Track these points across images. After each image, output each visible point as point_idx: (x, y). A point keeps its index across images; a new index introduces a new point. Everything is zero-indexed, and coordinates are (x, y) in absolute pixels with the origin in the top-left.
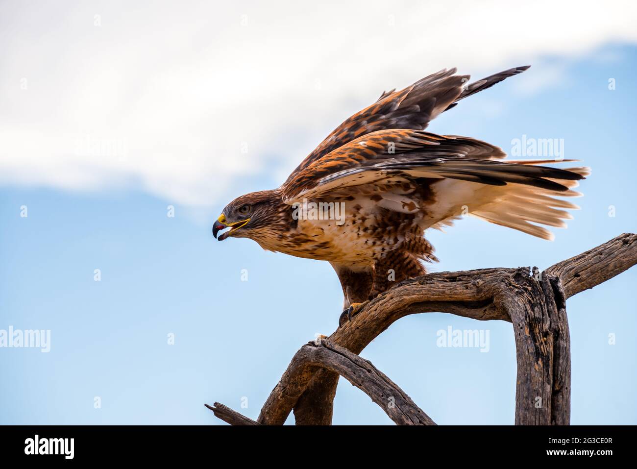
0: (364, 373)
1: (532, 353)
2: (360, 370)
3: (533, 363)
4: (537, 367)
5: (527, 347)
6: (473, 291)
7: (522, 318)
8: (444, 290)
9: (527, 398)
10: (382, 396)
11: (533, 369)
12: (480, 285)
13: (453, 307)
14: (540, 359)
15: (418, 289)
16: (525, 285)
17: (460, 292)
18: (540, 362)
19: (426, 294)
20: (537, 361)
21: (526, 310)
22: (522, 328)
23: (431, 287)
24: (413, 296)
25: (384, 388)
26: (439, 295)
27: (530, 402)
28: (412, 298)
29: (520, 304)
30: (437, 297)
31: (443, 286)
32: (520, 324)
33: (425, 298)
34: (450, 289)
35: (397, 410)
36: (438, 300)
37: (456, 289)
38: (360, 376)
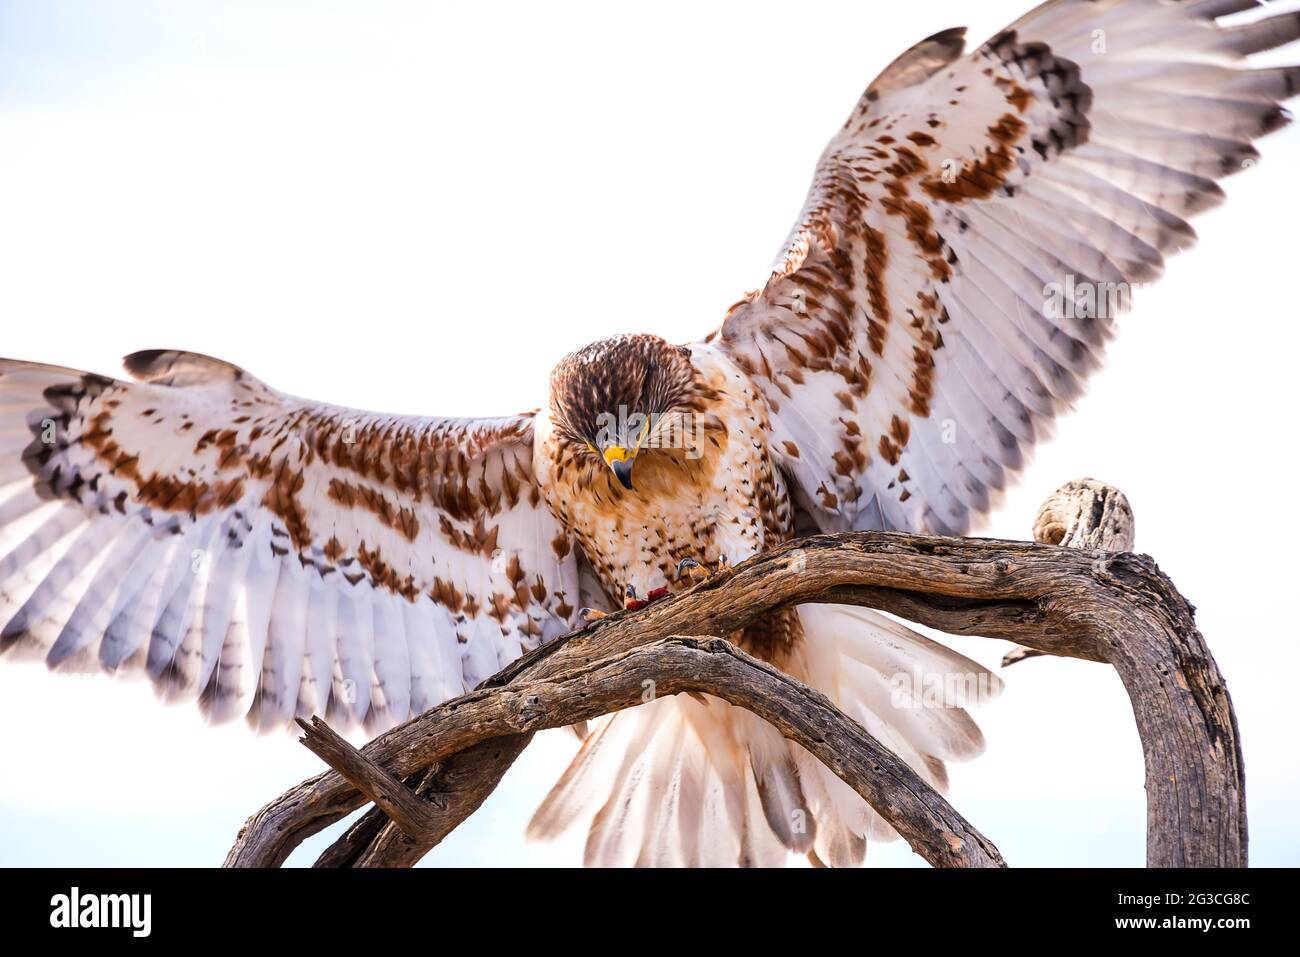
0: (831, 717)
1: (1200, 725)
2: (821, 710)
3: (1204, 744)
4: (1212, 752)
5: (1186, 712)
6: (984, 580)
7: (1165, 655)
8: (918, 569)
9: (1199, 810)
10: (877, 768)
11: (1206, 756)
12: (1009, 571)
13: (908, 602)
14: (1218, 738)
15: (865, 560)
16: (1143, 587)
17: (949, 578)
18: (1218, 744)
19: (878, 572)
20: (1213, 741)
21: (1170, 640)
22: (1166, 673)
23: (892, 560)
24: (849, 572)
25: (880, 754)
26: (905, 577)
27: (1205, 819)
28: (848, 576)
29: (1153, 625)
30: (899, 579)
31: (917, 561)
32: (1161, 664)
33: (873, 579)
34: (930, 569)
35: (914, 801)
36: (896, 586)
37: (943, 572)
38: (824, 722)
